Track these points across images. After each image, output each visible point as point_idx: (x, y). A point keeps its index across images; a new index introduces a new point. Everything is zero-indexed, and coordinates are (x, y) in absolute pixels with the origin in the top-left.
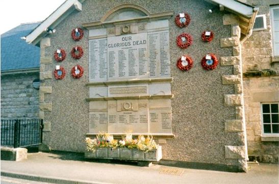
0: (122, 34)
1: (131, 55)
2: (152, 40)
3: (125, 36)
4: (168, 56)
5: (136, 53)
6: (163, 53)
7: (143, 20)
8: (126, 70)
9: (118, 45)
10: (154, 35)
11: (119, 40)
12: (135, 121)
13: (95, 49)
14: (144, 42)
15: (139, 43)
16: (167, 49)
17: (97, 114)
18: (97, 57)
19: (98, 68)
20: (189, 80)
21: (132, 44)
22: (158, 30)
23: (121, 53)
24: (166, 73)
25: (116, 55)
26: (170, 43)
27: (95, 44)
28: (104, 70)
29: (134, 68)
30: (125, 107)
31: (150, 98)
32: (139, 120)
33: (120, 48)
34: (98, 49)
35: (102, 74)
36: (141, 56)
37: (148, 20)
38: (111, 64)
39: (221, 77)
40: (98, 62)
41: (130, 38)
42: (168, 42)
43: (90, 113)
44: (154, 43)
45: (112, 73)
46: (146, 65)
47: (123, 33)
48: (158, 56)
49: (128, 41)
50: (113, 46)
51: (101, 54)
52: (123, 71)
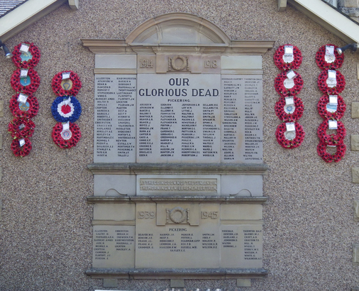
0: (169, 71)
1: (187, 116)
2: (229, 90)
3: (175, 76)
4: (260, 124)
5: (198, 112)
6: (250, 117)
7: (214, 50)
8: (177, 144)
9: (160, 92)
10: (234, 82)
11: (162, 82)
12: (193, 244)
13: (109, 96)
14: (215, 93)
15: (204, 93)
16: (257, 110)
17: (112, 231)
18: (113, 112)
19: (115, 134)
20: (296, 171)
21: (189, 92)
22: (241, 72)
23: (167, 108)
24: (254, 156)
25: (156, 113)
26: (265, 100)
27: (108, 84)
28: (129, 141)
29: (193, 140)
30: (172, 217)
31: (223, 201)
32: (201, 242)
33: (164, 99)
34: (116, 97)
35: (124, 149)
36: (208, 118)
37: (223, 50)
38: (145, 131)
39: (351, 171)
40: (115, 123)
41: (186, 82)
42: (260, 97)
43: (95, 228)
44: (233, 97)
45: (145, 148)
46: (218, 137)
47: (172, 70)
48: (241, 123)
49: (182, 87)
50: (149, 93)
51: (122, 106)
52: (170, 146)
